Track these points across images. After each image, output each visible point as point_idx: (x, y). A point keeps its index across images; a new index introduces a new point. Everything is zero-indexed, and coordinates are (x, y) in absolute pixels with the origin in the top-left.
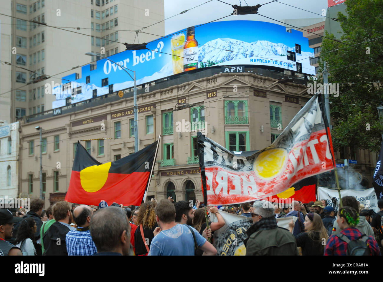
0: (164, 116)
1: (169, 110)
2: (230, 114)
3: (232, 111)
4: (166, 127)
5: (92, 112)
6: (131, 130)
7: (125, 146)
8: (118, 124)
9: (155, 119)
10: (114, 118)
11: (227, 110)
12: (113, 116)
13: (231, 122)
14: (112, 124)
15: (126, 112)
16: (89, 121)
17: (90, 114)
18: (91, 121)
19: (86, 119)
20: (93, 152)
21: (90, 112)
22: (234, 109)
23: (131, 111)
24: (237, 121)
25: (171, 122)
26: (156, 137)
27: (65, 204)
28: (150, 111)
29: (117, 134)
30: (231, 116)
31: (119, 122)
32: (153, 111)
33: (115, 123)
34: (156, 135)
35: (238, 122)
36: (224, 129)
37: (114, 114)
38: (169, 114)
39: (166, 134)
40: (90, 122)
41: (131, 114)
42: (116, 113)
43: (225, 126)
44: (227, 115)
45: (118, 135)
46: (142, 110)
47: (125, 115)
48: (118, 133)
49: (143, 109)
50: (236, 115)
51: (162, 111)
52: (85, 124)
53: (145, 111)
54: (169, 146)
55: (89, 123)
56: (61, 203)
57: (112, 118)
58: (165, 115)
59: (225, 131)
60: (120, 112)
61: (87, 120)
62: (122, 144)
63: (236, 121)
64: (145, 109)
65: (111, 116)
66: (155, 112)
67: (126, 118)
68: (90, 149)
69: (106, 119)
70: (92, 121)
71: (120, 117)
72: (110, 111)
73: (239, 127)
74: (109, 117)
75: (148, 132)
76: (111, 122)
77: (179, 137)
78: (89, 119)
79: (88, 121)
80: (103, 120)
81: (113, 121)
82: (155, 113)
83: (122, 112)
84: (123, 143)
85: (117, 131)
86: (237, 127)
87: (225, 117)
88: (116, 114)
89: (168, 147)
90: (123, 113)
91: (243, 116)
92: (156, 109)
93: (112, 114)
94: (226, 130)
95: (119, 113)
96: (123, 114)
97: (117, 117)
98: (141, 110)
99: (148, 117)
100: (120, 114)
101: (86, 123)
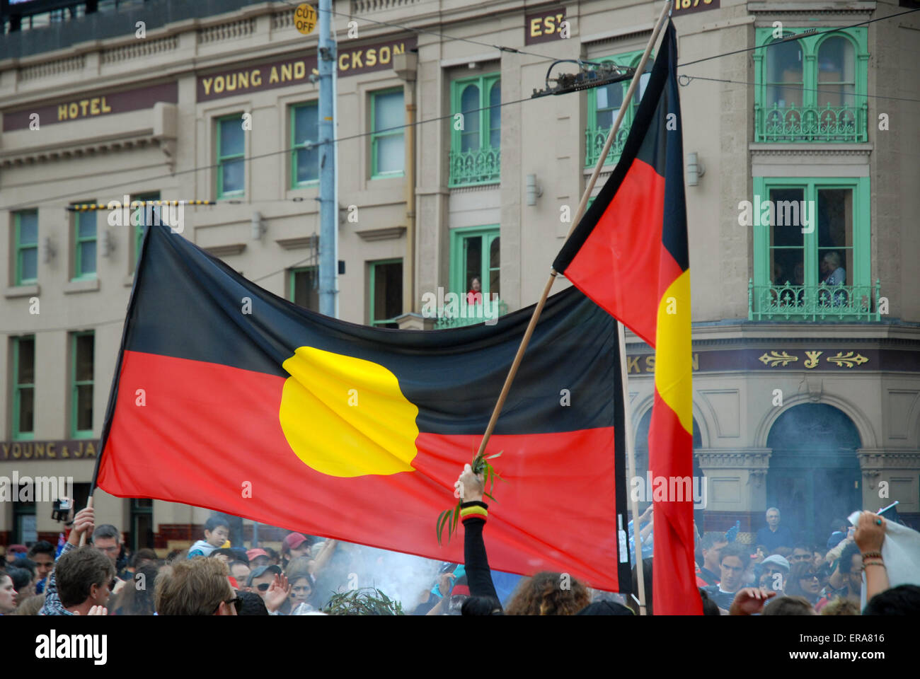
0: (457, 92)
1: (482, 65)
2: (778, 91)
3: (789, 78)
4: (464, 149)
5: (102, 61)
6: (295, 157)
7: (263, 231)
8: (229, 124)
9: (413, 109)
10: (213, 96)
11: (764, 72)
12: (207, 85)
13: (784, 132)
14: (200, 125)
15: (274, 70)
16: (88, 108)
17: (92, 72)
18: (99, 106)
19: (76, 98)
20: (108, 255)
21: (92, 61)
22: (798, 67)
23: (297, 65)
24: (810, 126)
25: (492, 125)
26: (414, 196)
27: (213, 571)
28: (389, 66)
29: (226, 175)
30: (782, 104)
31: (237, 118)
32: (404, 67)
33: (215, 119)
34: (414, 185)
35: (819, 132)
36: (750, 167)
37: (214, 76)
38: (480, 85)
39: (464, 180)
40: (94, 111)
41: (294, 82)
42: (224, 74)
43: (751, 153)
44: (763, 97)
45: (231, 181)
46: (349, 61)
47: (266, 86)
48: (232, 169)
49: (356, 59)
50: (809, 98)
51: (448, 71)
52: (69, 119)
53: (366, 69)
54: (479, 240)
55: (89, 115)
56: (197, 568)
57: (201, 97)
58: (463, 87)
59: (750, 178)
60: (243, 70)
61: (77, 102)
62: (249, 221)
63: (805, 126)
64: (363, 58)
65: (200, 88)
66: (415, 73)
67: (270, 96)
68: (94, 242)
69: (174, 99)
70: (106, 109)
71: (240, 91)
72: (194, 61)
73: (819, 159)
74: (187, 90)
75: (379, 170)
76: (200, 114)
77: (529, 198)
78: (89, 95)
79: (84, 104)
80: (160, 107)
81: (206, 111)
82: (411, 77)
83: (250, 70)
84: (255, 218)
85: (226, 163)
86: (808, 159)
87: (753, 110)
88: (220, 79)
89: (474, 245)
90: (257, 72)
91: (842, 103)
92: (418, 62)
93: (201, 75)
94: (758, 172)
95: (237, 71)
96: (255, 77)
97: (226, 94)
98: (345, 62)
99: (378, 96)
100: (243, 80)
101: (73, 115)
